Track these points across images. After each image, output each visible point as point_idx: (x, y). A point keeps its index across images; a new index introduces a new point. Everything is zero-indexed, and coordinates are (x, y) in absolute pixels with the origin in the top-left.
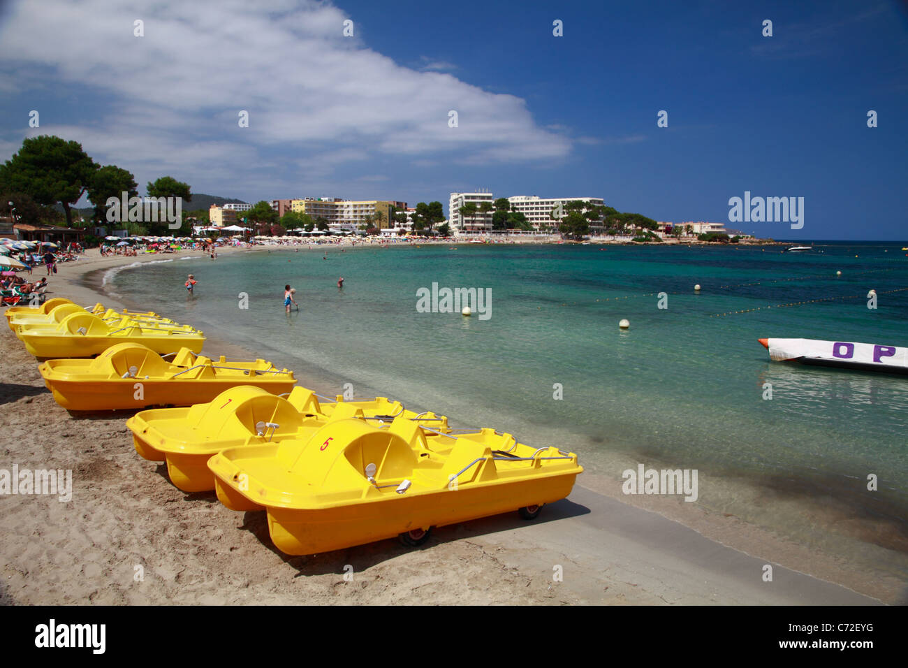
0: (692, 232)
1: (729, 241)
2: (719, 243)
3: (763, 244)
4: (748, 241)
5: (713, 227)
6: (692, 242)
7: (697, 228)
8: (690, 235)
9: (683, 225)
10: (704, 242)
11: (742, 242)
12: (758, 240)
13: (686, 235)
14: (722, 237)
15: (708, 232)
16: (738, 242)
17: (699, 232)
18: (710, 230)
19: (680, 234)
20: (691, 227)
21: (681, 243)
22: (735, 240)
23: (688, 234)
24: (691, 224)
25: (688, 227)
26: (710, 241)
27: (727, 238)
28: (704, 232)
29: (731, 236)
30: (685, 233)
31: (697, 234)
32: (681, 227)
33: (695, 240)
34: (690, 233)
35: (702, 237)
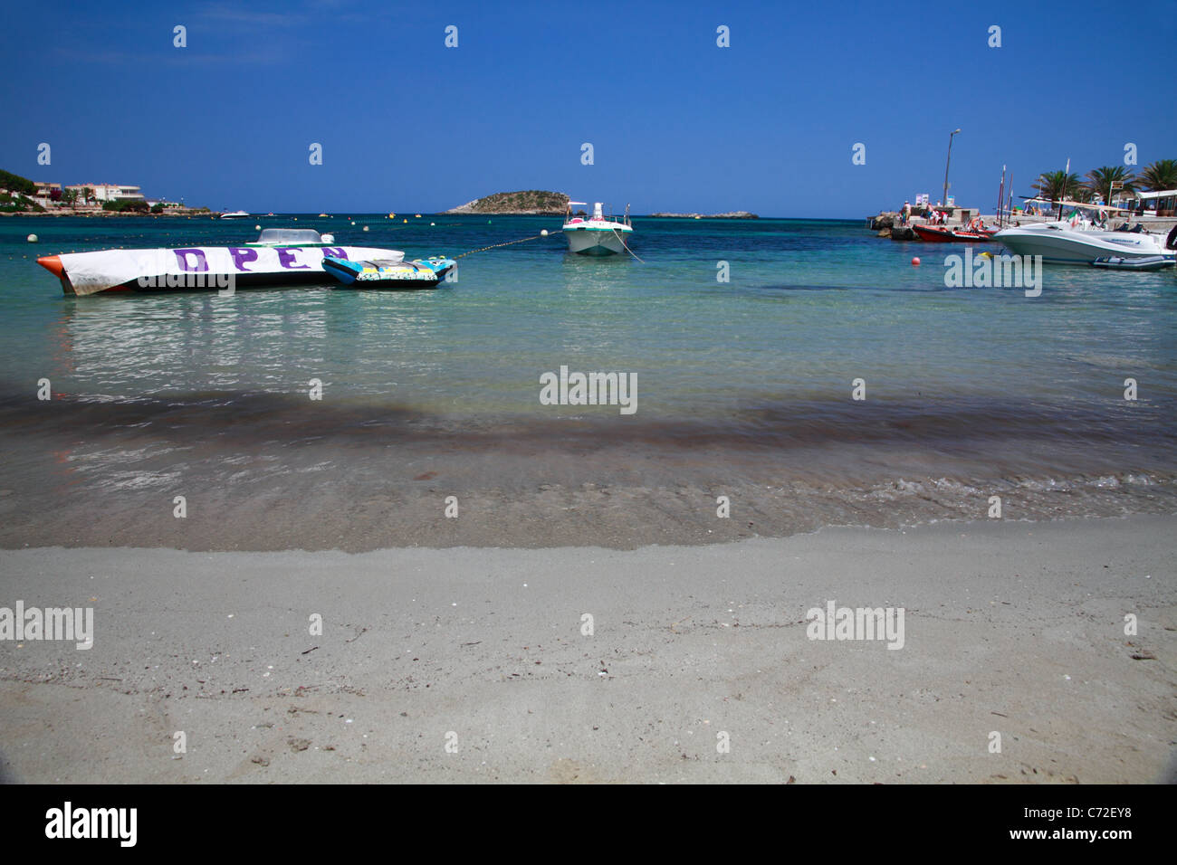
0: (93, 199)
1: (150, 210)
2: (135, 213)
3: (196, 214)
4: (176, 211)
5: (124, 192)
6: (95, 212)
7: (101, 193)
8: (92, 203)
9: (79, 188)
10: (112, 213)
11: (168, 212)
12: (188, 210)
13: (85, 204)
14: (140, 206)
15: (118, 199)
16: (162, 212)
17: (104, 198)
18: (120, 195)
19: (75, 201)
20: (92, 191)
21: (77, 213)
22: (158, 209)
23: (87, 201)
24: (90, 187)
25: (87, 192)
26: (122, 210)
27: (147, 207)
28: (112, 198)
29: (152, 204)
30: (83, 201)
31: (101, 201)
32: (76, 193)
33: (98, 210)
34: (90, 200)
35: (108, 205)
